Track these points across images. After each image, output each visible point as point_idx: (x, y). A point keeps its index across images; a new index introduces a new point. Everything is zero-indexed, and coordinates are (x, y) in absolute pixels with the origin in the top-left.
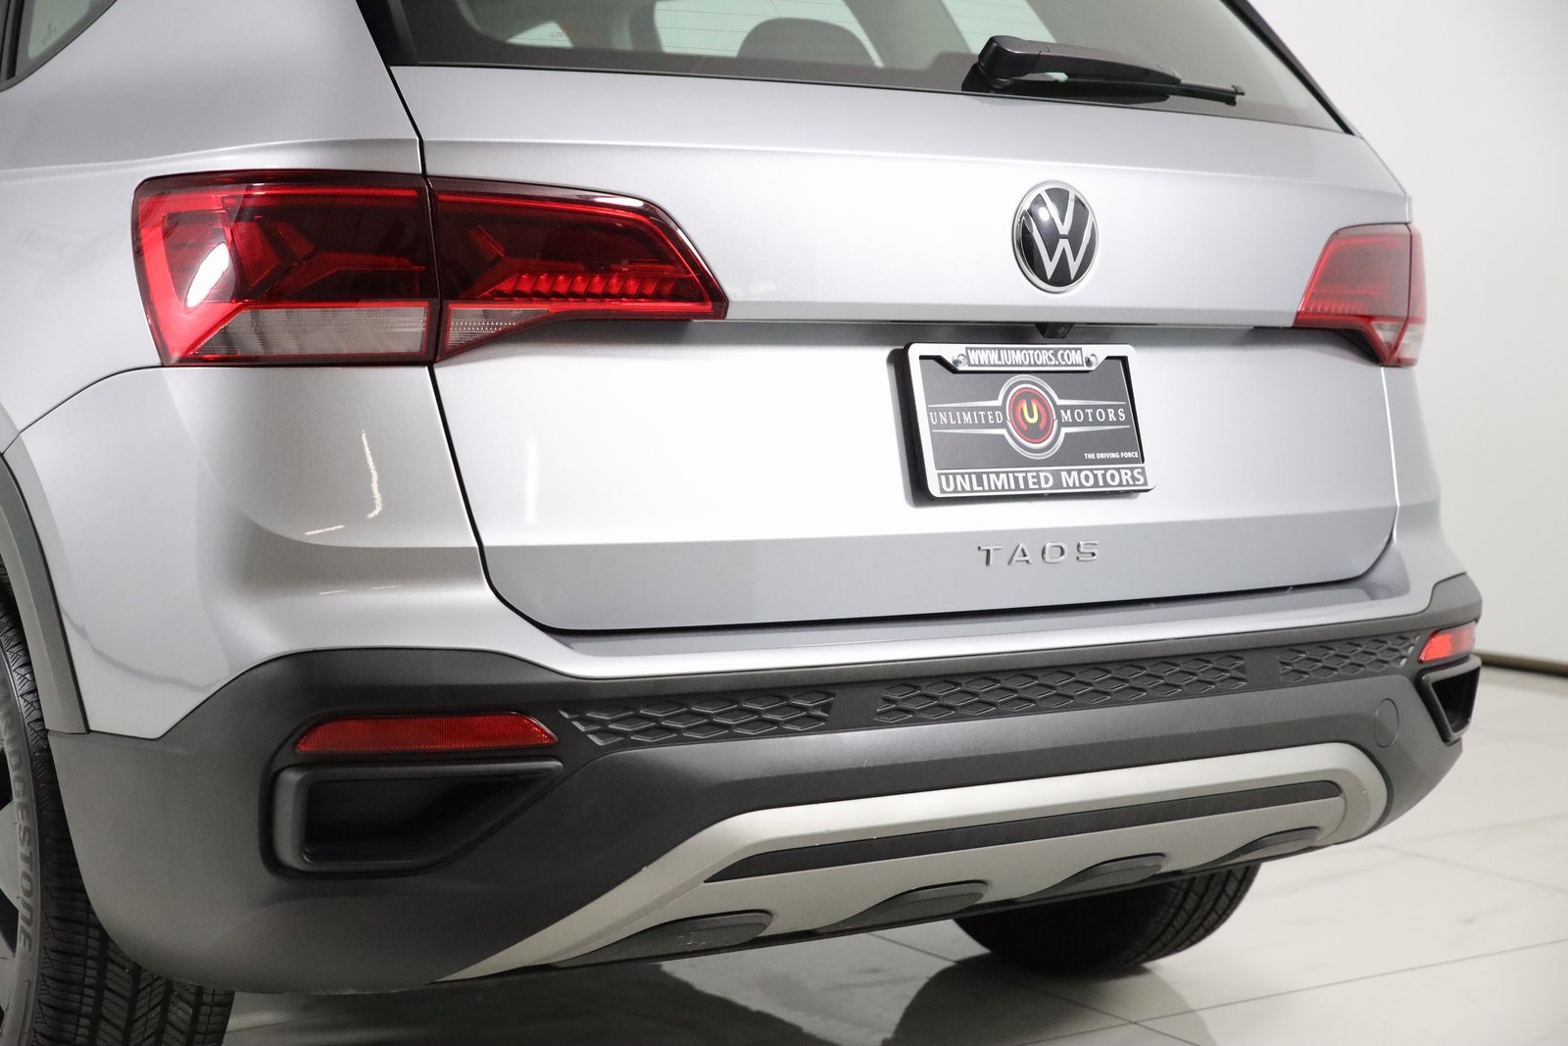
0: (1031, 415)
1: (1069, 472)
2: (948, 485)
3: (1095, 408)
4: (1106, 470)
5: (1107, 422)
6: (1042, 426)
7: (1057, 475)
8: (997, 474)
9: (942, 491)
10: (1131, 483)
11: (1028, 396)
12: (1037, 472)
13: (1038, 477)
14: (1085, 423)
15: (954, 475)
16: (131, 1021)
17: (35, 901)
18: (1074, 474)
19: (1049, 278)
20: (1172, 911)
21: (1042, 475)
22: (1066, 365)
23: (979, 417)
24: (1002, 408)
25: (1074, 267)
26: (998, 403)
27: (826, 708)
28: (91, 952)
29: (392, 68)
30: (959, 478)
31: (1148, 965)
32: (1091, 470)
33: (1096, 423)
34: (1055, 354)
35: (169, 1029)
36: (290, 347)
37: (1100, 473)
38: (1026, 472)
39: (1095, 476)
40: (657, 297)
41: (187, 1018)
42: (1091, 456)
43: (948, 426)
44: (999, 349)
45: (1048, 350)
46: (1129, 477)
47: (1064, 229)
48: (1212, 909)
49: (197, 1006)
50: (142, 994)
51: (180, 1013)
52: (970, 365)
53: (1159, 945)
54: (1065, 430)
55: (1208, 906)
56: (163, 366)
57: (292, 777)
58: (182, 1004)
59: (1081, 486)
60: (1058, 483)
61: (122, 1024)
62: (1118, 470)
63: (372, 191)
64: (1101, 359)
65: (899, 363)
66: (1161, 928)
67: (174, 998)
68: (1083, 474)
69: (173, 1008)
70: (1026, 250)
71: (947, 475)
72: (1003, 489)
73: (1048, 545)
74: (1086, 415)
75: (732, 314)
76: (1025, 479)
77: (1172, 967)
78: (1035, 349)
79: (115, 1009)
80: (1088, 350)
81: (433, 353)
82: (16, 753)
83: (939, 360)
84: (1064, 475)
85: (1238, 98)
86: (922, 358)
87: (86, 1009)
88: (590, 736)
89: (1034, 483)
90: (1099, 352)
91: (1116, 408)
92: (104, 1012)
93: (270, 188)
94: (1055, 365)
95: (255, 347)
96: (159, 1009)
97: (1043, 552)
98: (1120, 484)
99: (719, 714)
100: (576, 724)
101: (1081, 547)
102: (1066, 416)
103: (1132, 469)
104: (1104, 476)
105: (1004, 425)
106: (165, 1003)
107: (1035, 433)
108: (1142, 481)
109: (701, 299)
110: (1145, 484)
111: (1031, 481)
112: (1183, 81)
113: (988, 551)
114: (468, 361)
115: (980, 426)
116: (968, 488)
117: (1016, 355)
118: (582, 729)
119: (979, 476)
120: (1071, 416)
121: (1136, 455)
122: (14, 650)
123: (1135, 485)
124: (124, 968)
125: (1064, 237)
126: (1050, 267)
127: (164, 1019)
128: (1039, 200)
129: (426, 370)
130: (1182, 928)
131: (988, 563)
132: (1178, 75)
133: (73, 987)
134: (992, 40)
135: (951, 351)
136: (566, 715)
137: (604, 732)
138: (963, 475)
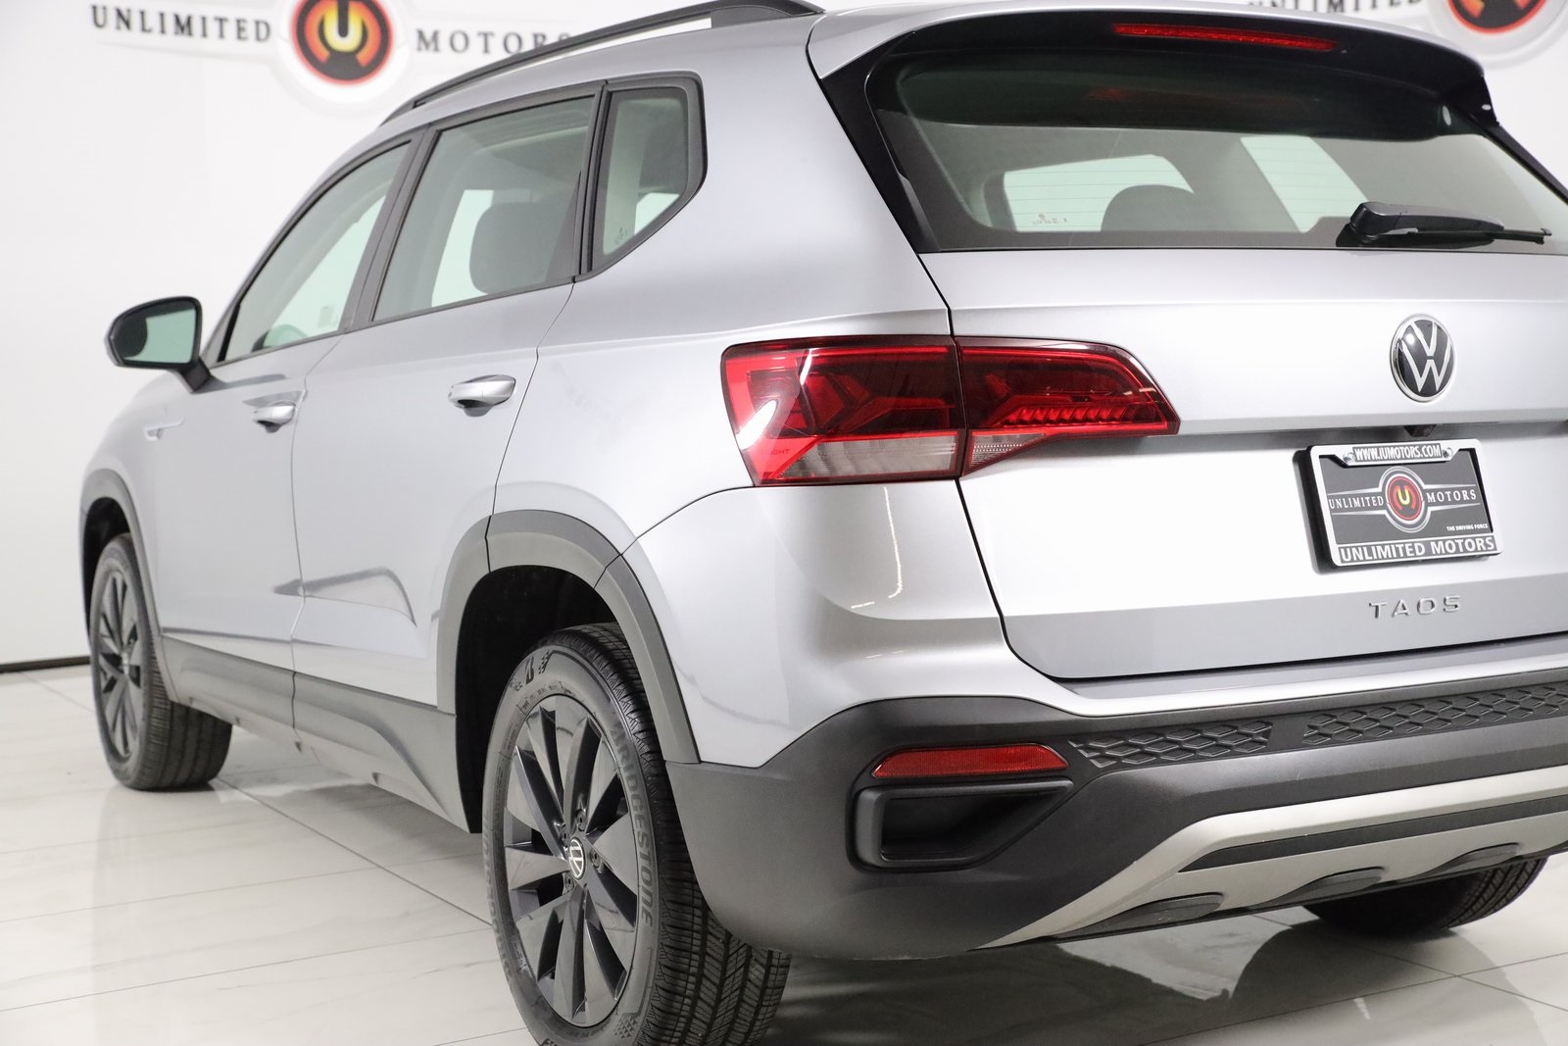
0: (1405, 499)
1: (1437, 542)
2: (1347, 557)
3: (1452, 490)
4: (1465, 539)
5: (1462, 501)
6: (1413, 507)
7: (1427, 545)
8: (1383, 546)
9: (1343, 561)
10: (1484, 548)
11: (1401, 483)
12: (1413, 543)
13: (1413, 547)
14: (1446, 502)
15: (1351, 548)
16: (723, 979)
17: (654, 888)
18: (1440, 543)
19: (1420, 390)
20: (1483, 885)
21: (1416, 545)
22: (1429, 457)
23: (1365, 501)
24: (1382, 494)
25: (1438, 380)
26: (1379, 490)
27: (1266, 734)
28: (696, 927)
29: (920, 255)
30: (1354, 550)
31: (1453, 929)
32: (1453, 540)
33: (1454, 502)
34: (1420, 449)
35: (748, 984)
36: (847, 469)
37: (1460, 542)
38: (1404, 543)
39: (1457, 544)
40: (1124, 420)
41: (762, 977)
42: (1452, 529)
43: (1344, 509)
44: (1378, 448)
45: (1414, 446)
46: (1482, 544)
47: (1430, 351)
48: (1514, 883)
49: (768, 967)
50: (731, 959)
51: (757, 973)
52: (1356, 460)
53: (1470, 913)
54: (1431, 509)
55: (1511, 882)
56: (754, 486)
57: (870, 797)
58: (758, 966)
59: (1447, 553)
60: (1429, 552)
61: (717, 981)
62: (1474, 539)
63: (904, 350)
64: (1456, 451)
65: (1303, 462)
66: (1473, 899)
67: (752, 961)
68: (1447, 543)
69: (752, 969)
70: (1400, 366)
71: (1345, 548)
72: (1388, 558)
73: (1422, 601)
74: (1446, 496)
75: (1183, 430)
76: (1404, 549)
77: (1475, 931)
78: (1405, 446)
79: (712, 970)
80: (1445, 444)
81: (960, 468)
82: (630, 778)
83: (1333, 458)
84: (1433, 544)
85: (1546, 238)
86: (1321, 457)
87: (693, 970)
88: (1092, 761)
89: (1411, 552)
90: (1452, 446)
91: (1468, 489)
92: (706, 972)
93: (826, 351)
94: (1421, 458)
95: (823, 470)
96: (742, 969)
97: (1418, 605)
98: (1476, 550)
99: (1186, 741)
100: (1081, 751)
101: (1445, 601)
102: (1431, 498)
103: (1484, 538)
104: (1463, 544)
105: (1384, 507)
106: (746, 966)
107: (1409, 512)
108: (1492, 547)
109: (1158, 420)
110: (1495, 549)
111: (1408, 550)
112: (1506, 228)
113: (1377, 607)
114: (988, 474)
115: (1367, 508)
116: (1361, 558)
117: (1391, 451)
118: (1087, 755)
119: (1369, 548)
120: (1435, 497)
121: (1486, 526)
122: (625, 700)
123: (1487, 550)
124: (719, 939)
125: (1430, 358)
126: (1420, 382)
127: (746, 979)
128: (1410, 330)
129: (953, 482)
130: (1490, 899)
131: (1377, 616)
132: (1502, 224)
133: (684, 953)
134: (1361, 206)
135: (1342, 451)
136: (1075, 745)
137: (1103, 757)
138: (1357, 547)
